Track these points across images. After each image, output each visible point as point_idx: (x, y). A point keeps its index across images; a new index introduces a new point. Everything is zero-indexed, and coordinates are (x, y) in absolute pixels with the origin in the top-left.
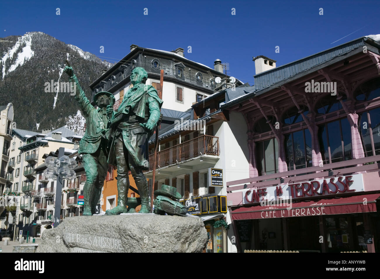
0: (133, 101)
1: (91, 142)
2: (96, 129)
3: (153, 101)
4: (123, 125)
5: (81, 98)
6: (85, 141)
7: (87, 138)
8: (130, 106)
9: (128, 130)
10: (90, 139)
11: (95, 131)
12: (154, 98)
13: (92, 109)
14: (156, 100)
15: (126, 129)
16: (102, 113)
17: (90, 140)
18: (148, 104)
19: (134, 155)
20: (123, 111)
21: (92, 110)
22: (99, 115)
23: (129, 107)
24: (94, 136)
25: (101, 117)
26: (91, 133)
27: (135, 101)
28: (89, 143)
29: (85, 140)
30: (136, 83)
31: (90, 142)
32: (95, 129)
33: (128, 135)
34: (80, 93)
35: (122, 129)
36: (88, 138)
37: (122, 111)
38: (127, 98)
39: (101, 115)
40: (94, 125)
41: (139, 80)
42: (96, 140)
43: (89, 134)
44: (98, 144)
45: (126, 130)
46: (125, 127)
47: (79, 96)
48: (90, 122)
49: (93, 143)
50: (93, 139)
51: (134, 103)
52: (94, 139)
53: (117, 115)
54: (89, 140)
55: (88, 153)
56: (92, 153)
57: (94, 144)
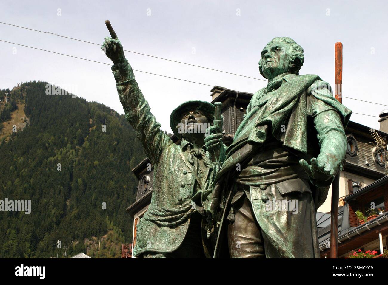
0: (276, 110)
1: (167, 223)
2: (178, 192)
3: (326, 111)
4: (250, 173)
5: (141, 115)
6: (150, 223)
7: (157, 215)
8: (269, 123)
9: (263, 186)
10: (163, 216)
11: (175, 197)
12: (327, 103)
13: (167, 143)
14: (333, 107)
15: (258, 183)
16: (193, 151)
17: (163, 218)
18: (313, 118)
19: (284, 249)
20: (251, 135)
21: (167, 147)
22: (184, 158)
23: (265, 127)
24: (173, 209)
25: (191, 161)
26: (166, 201)
27: (280, 111)
28: (162, 228)
29: (152, 221)
30: (276, 72)
31: (163, 223)
32: (174, 192)
33: (264, 197)
34: (140, 104)
35: (247, 183)
36: (159, 215)
37: (247, 138)
38: (256, 108)
39: (190, 156)
40: (174, 181)
41: (284, 66)
42: (177, 219)
43: (160, 205)
44: (184, 229)
45: (258, 186)
46: (256, 178)
47: (136, 112)
48: (162, 176)
49: (171, 227)
50: (170, 217)
51: (279, 114)
52: (174, 216)
53: (233, 149)
54: (160, 218)
55: (160, 251)
56: (168, 251)
57: (174, 230)
